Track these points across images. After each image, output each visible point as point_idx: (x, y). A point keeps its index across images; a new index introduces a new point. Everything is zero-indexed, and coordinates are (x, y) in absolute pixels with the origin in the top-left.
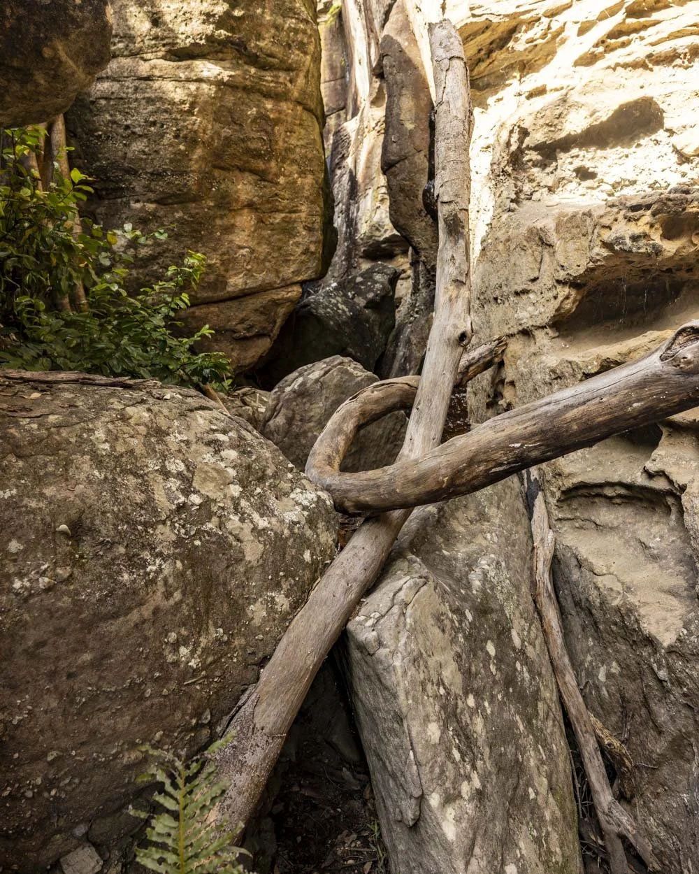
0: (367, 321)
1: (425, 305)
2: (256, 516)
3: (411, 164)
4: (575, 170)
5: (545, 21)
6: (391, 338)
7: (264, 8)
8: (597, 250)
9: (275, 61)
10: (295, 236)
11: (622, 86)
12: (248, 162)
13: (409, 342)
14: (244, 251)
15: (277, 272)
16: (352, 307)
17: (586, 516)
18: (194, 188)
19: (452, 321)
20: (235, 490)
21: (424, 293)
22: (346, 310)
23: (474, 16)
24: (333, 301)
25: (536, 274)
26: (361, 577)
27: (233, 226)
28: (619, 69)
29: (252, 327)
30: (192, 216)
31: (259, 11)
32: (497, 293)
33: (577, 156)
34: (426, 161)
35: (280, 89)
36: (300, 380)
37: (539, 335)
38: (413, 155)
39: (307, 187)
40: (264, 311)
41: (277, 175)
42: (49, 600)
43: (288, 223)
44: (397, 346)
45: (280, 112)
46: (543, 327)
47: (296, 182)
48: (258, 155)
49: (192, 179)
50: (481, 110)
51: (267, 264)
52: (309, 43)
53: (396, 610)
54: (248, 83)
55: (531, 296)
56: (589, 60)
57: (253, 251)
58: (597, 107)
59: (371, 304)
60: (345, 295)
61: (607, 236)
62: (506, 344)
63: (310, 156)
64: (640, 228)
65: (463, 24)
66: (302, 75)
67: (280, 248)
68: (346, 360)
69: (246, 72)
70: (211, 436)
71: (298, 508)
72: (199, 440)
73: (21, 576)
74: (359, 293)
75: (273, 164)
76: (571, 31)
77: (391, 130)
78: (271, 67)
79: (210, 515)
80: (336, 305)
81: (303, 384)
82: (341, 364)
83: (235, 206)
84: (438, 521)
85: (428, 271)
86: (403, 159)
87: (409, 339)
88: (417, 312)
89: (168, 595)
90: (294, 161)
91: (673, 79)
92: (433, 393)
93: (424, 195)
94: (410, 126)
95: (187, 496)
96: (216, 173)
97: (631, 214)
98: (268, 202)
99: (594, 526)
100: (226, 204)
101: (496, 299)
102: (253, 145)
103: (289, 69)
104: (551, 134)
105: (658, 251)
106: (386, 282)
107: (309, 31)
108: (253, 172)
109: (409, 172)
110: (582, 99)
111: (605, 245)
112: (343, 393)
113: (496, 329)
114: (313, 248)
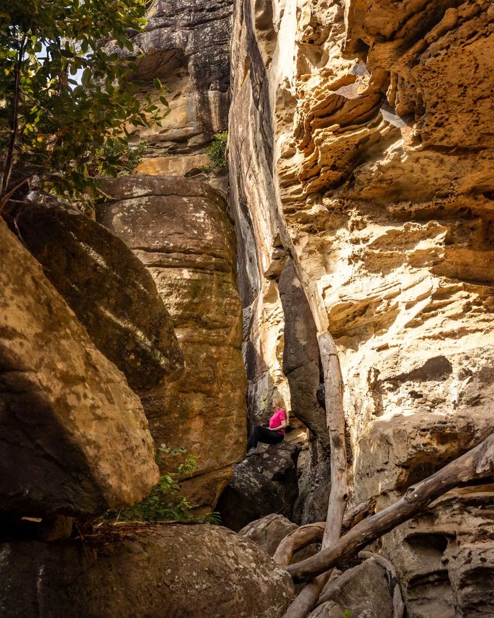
0: (275, 492)
1: (323, 475)
2: (263, 576)
3: (306, 369)
4: (410, 393)
5: (385, 302)
6: (295, 506)
7: (211, 295)
8: (410, 449)
9: (218, 324)
10: (229, 432)
11: (428, 348)
12: (199, 386)
13: (312, 508)
14: (196, 446)
15: (217, 458)
16: (262, 479)
17: (423, 596)
18: (167, 406)
19: (340, 489)
20: (254, 565)
21: (322, 465)
22: (257, 482)
23: (343, 301)
24: (246, 475)
25: (387, 460)
26: (308, 603)
27: (190, 428)
28: (426, 339)
29: (200, 499)
30: (165, 425)
31: (209, 297)
32: (368, 471)
33: (410, 385)
34: (317, 367)
35: (221, 339)
36: (253, 530)
37: (391, 494)
38: (307, 363)
39: (236, 398)
40: (209, 487)
41: (218, 393)
42: (206, 592)
43: (225, 423)
44: (302, 512)
45: (220, 353)
46: (392, 490)
47: (229, 396)
48: (206, 381)
49: (166, 402)
50: (352, 350)
51: (211, 453)
52: (238, 310)
53: (324, 610)
54: (201, 339)
55: (386, 472)
56: (414, 324)
57: (202, 445)
58: (417, 360)
59: (278, 477)
60: (255, 470)
61: (414, 443)
62: (376, 502)
63: (239, 377)
64: (426, 440)
65: (335, 305)
66: (233, 329)
67: (219, 441)
68: (280, 516)
69: (200, 333)
70: (241, 543)
71: (278, 576)
72: (237, 544)
73: (197, 584)
74: (266, 468)
75: (215, 385)
76: (402, 307)
77: (289, 345)
78: (215, 328)
79: (247, 574)
80: (248, 479)
81: (254, 532)
82: (276, 518)
83: (191, 415)
84: (341, 593)
85: (324, 449)
86: (299, 366)
87: (313, 505)
88: (317, 482)
89: (240, 598)
90: (228, 382)
91: (455, 345)
92: (333, 524)
93: (317, 394)
94: (303, 343)
95: (238, 565)
96: (181, 395)
97: (422, 433)
98: (212, 410)
99: (427, 601)
100: (186, 414)
101: (368, 474)
102: (202, 376)
103: (226, 327)
104: (393, 373)
105: (436, 451)
106: (289, 457)
107: (238, 303)
108: (202, 392)
109: (305, 376)
110: (408, 355)
111: (414, 447)
112: (278, 537)
113: (369, 493)
114: (241, 440)
